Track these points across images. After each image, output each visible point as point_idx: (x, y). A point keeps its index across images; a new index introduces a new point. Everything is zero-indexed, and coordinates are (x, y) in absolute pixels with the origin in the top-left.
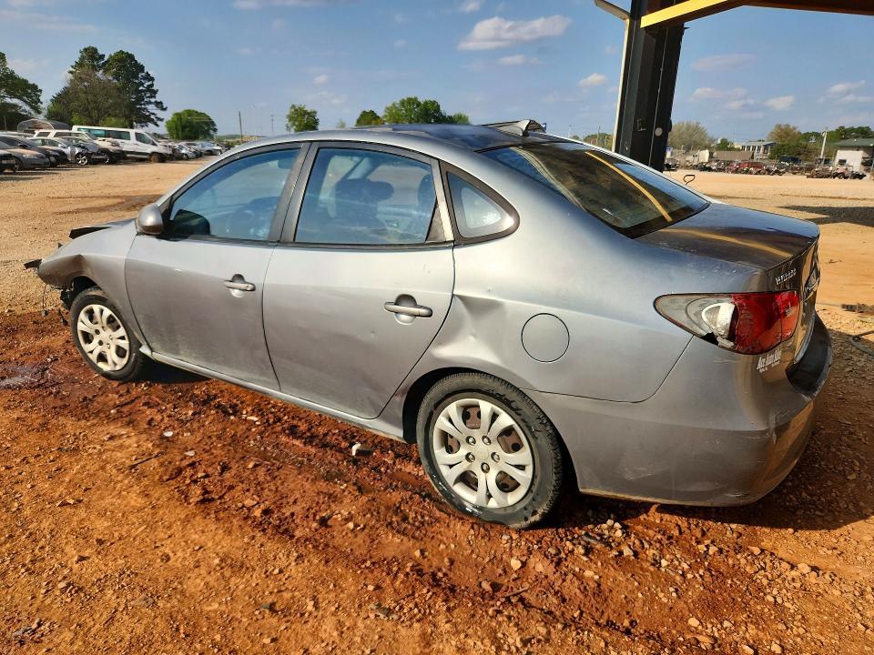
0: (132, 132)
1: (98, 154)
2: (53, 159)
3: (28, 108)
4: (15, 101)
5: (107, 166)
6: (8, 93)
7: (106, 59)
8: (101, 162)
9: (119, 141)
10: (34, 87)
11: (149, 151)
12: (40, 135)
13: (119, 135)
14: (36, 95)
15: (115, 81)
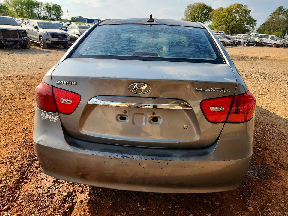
0: (270, 36)
1: (252, 43)
2: (236, 43)
3: (251, 28)
4: (248, 25)
5: (254, 47)
6: (247, 23)
7: (285, 10)
8: (253, 45)
9: (263, 39)
10: (256, 21)
11: (273, 43)
12: (239, 36)
13: (265, 37)
14: (255, 23)
15: (285, 18)
